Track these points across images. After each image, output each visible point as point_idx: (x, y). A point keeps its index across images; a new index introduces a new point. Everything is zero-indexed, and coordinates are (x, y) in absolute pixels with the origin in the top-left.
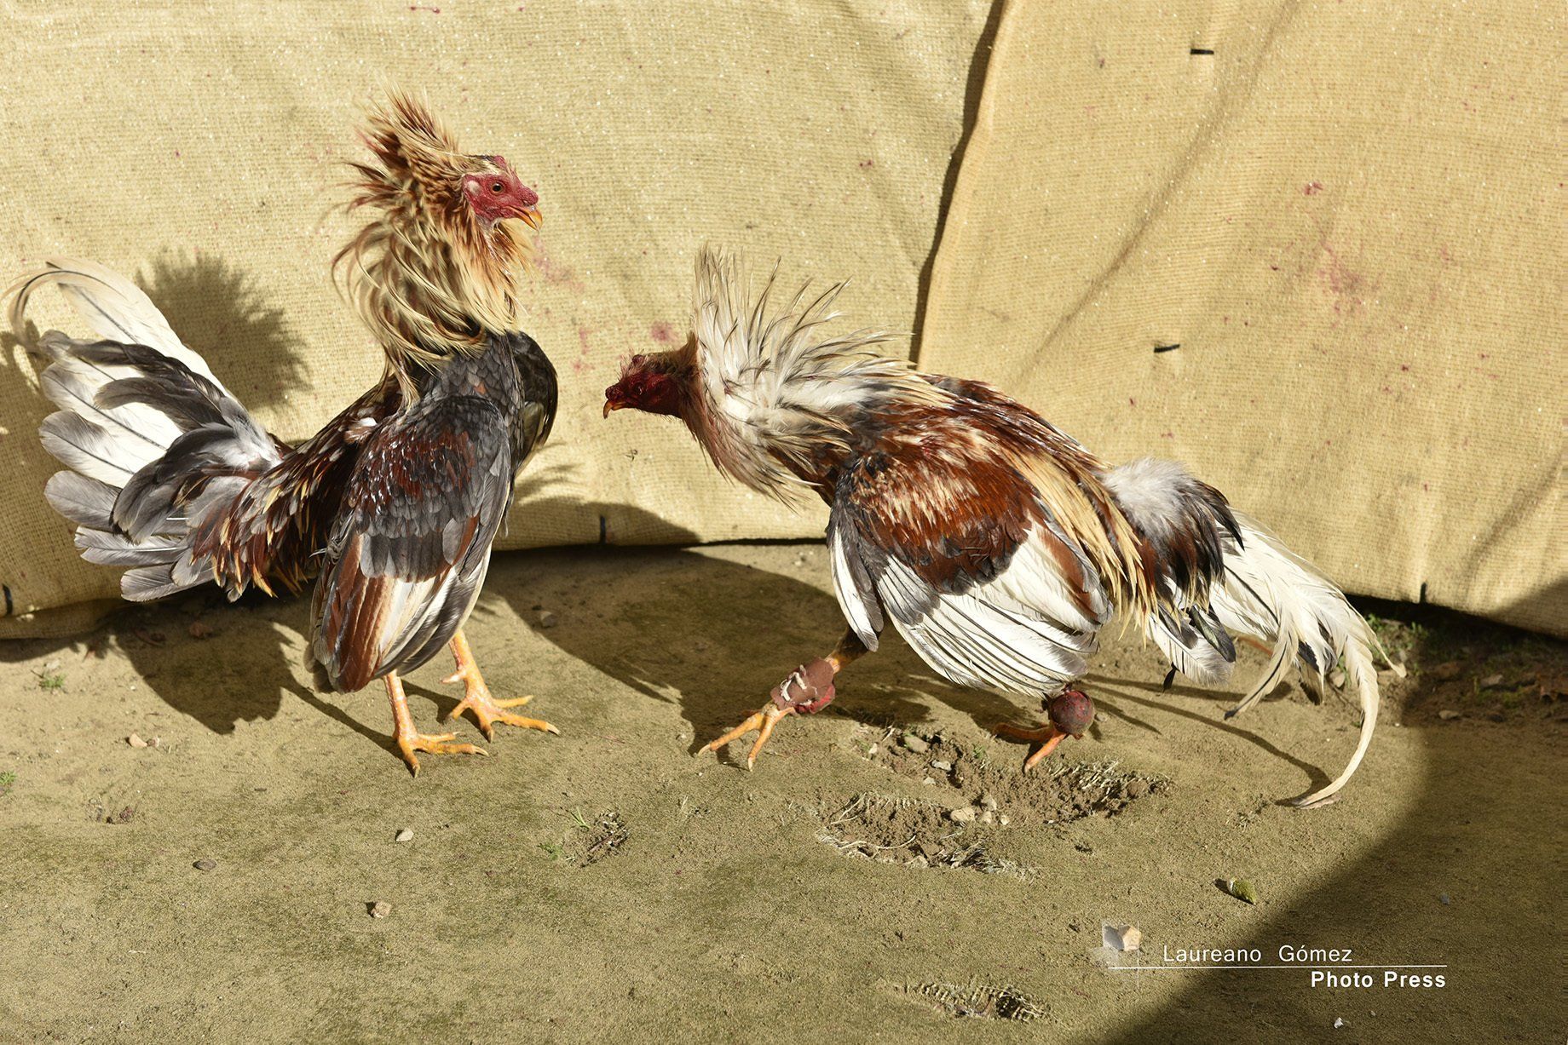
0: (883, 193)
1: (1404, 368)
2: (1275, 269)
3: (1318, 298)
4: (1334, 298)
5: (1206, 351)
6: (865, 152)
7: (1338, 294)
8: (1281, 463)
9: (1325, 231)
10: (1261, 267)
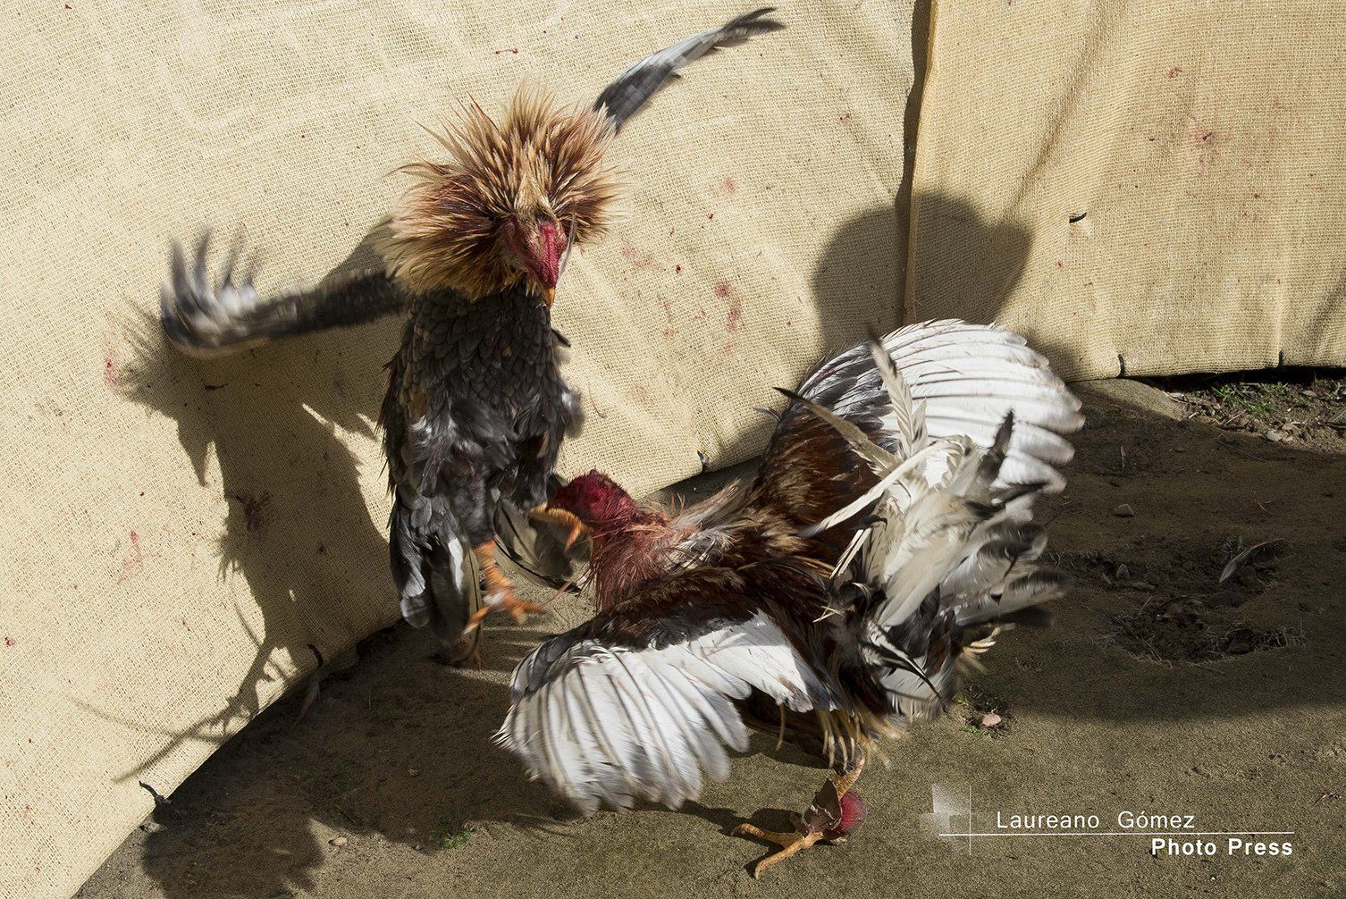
0: (860, 138)
1: (1256, 196)
2: (1152, 140)
3: (1188, 156)
4: (1199, 153)
5: (1108, 213)
6: (844, 107)
7: (1201, 150)
8: (1170, 287)
9: (1187, 103)
10: (1141, 141)
